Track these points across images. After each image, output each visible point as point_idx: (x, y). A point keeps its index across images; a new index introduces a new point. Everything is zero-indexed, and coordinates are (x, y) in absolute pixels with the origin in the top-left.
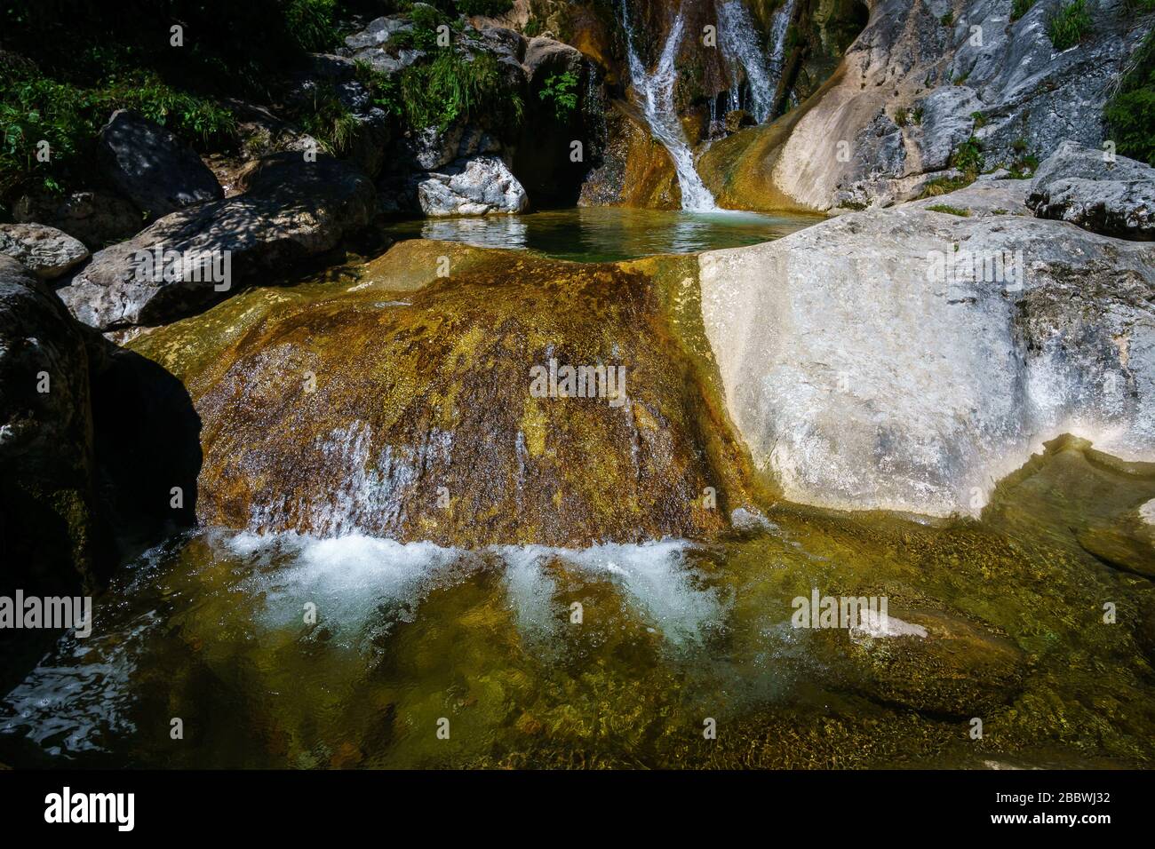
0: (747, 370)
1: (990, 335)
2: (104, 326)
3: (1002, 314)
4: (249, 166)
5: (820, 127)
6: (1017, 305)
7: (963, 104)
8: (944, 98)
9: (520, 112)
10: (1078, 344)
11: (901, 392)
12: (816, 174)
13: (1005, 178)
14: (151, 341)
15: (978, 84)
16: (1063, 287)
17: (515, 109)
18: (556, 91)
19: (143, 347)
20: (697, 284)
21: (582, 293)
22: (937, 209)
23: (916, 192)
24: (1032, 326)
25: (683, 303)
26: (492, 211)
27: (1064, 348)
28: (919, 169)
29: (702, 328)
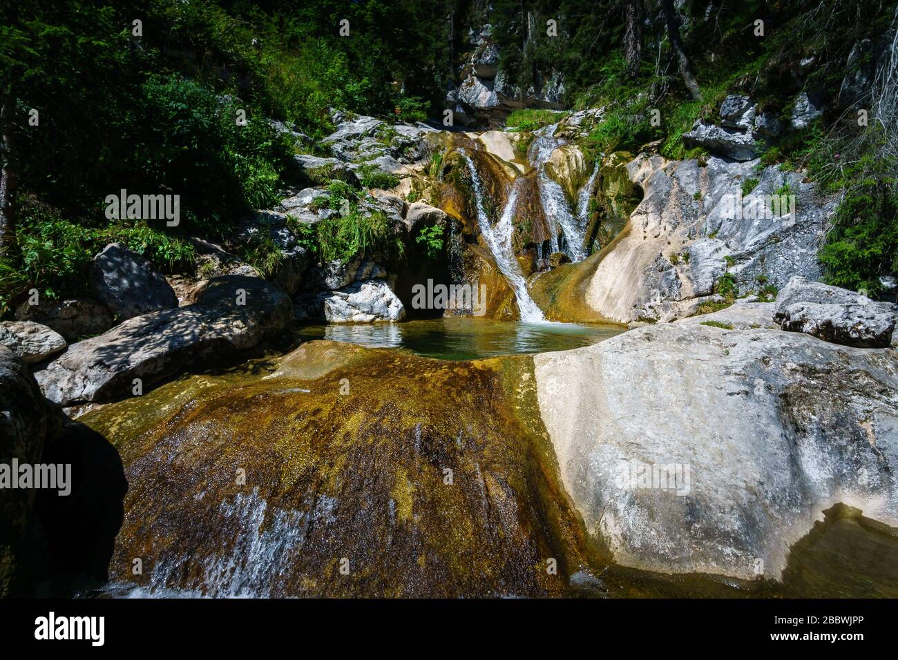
0: (575, 448)
1: (764, 421)
2: (65, 402)
3: (770, 404)
4: (201, 284)
5: (617, 265)
6: (781, 396)
7: (717, 250)
8: (703, 246)
9: (402, 251)
10: (834, 427)
11: (701, 467)
12: (617, 297)
13: (755, 301)
14: (100, 415)
15: (725, 237)
16: (813, 382)
17: (398, 249)
18: (428, 237)
19: (92, 421)
20: (533, 378)
21: (445, 384)
22: (709, 324)
23: (692, 311)
24: (795, 413)
25: (523, 393)
26: (378, 320)
27: (823, 431)
28: (692, 294)
29: (539, 413)
